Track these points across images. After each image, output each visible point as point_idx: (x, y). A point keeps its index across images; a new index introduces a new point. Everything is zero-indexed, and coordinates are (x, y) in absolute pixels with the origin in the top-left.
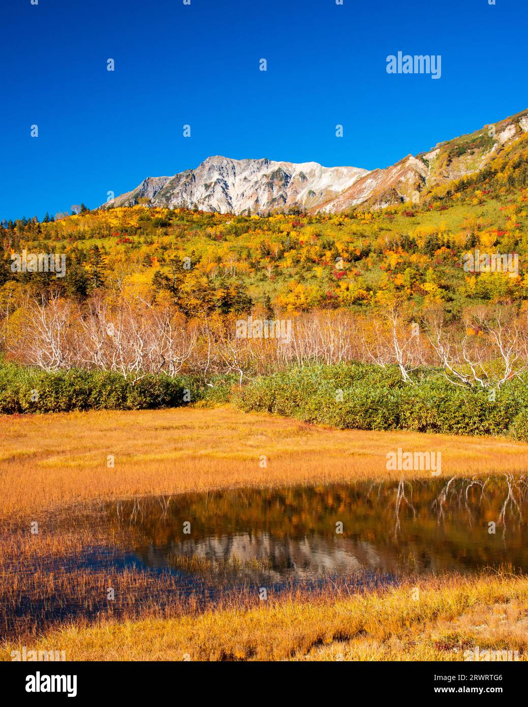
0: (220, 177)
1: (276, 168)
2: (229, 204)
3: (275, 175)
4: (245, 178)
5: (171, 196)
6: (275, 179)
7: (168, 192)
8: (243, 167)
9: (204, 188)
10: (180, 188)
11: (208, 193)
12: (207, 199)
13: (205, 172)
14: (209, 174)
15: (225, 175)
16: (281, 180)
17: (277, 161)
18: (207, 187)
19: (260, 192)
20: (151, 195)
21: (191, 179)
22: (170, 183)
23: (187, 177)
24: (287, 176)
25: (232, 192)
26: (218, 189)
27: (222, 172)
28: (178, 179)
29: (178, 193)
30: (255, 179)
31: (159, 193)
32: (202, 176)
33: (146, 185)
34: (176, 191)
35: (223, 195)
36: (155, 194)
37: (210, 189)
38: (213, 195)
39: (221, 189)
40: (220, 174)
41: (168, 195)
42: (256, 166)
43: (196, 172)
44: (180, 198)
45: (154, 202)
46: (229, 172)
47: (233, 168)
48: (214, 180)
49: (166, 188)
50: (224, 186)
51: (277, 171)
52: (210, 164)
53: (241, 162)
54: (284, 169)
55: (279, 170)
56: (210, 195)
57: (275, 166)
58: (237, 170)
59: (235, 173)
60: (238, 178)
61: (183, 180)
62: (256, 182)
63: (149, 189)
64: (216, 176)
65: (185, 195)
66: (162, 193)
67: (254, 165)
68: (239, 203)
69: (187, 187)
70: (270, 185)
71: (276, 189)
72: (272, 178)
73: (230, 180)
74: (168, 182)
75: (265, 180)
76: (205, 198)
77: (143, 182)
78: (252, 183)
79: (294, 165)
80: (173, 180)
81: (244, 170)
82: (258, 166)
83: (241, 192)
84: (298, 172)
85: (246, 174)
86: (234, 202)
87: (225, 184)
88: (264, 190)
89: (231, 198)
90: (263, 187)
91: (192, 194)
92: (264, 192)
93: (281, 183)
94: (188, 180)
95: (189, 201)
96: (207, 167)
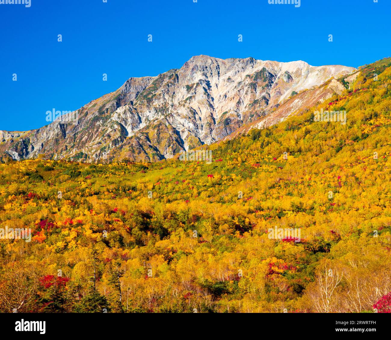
0: (203, 78)
1: (260, 68)
2: (211, 106)
3: (259, 75)
4: (229, 79)
5: (152, 97)
6: (259, 80)
7: (150, 93)
8: (227, 67)
9: (185, 89)
10: (162, 89)
11: (189, 95)
12: (188, 101)
13: (189, 72)
14: (192, 74)
15: (208, 75)
16: (265, 81)
17: (263, 60)
18: (189, 88)
19: (243, 93)
20: (134, 95)
21: (175, 80)
22: (153, 84)
23: (170, 77)
24: (272, 76)
25: (214, 92)
26: (200, 90)
27: (205, 71)
28: (162, 78)
29: (160, 95)
30: (239, 80)
31: (142, 94)
32: (185, 76)
33: (128, 85)
34: (158, 92)
35: (205, 97)
36: (137, 95)
37: (192, 91)
38: (194, 96)
39: (203, 91)
40: (204, 74)
41: (150, 96)
42: (241, 65)
43: (180, 72)
44: (161, 100)
45: (136, 104)
46: (213, 72)
47: (218, 67)
48: (196, 81)
49: (149, 89)
50: (207, 87)
51: (261, 71)
52: (194, 63)
53: (226, 61)
54: (269, 69)
55: (264, 70)
56: (191, 97)
57: (260, 65)
58: (222, 70)
59: (219, 73)
60: (221, 78)
61: (166, 80)
62: (240, 83)
63: (132, 90)
64: (198, 76)
65: (167, 97)
66: (145, 94)
67: (239, 65)
68: (221, 105)
69: (170, 89)
70: (254, 86)
71: (259, 89)
72: (256, 79)
73: (213, 81)
74: (151, 82)
75: (248, 81)
76: (187, 99)
77: (126, 83)
78: (235, 84)
79: (280, 64)
80: (157, 80)
81: (229, 70)
82: (243, 65)
83: (224, 93)
84: (283, 71)
85: (230, 74)
86: (216, 104)
87: (208, 84)
88: (247, 91)
89: (213, 99)
90: (246, 88)
91: (173, 95)
92: (246, 94)
93: (264, 84)
94: (172, 81)
95: (170, 103)
96: (191, 67)
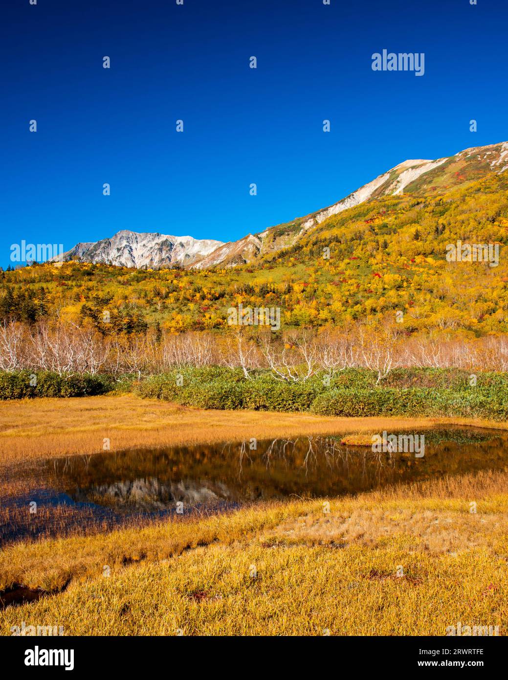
0: (128, 244)
1: (164, 239)
2: (133, 261)
3: (164, 243)
4: (144, 245)
5: (94, 255)
6: (164, 246)
7: (92, 253)
8: (142, 238)
9: (116, 250)
10: (100, 250)
11: (119, 254)
12: (118, 258)
13: (118, 240)
14: (120, 241)
15: (130, 242)
16: (168, 247)
17: (165, 235)
18: (119, 250)
19: (154, 254)
20: (81, 254)
21: (108, 245)
22: (94, 247)
23: (105, 243)
24: (172, 244)
25: (135, 253)
26: (126, 251)
27: (129, 240)
28: (99, 244)
29: (99, 254)
30: (151, 246)
31: (86, 253)
32: (115, 243)
33: (77, 247)
34: (98, 252)
35: (129, 256)
36: (83, 254)
37: (121, 252)
38: (122, 255)
39: (128, 252)
40: (127, 242)
41: (92, 254)
42: (151, 237)
43: (112, 240)
44: (100, 257)
45: (83, 259)
46: (134, 241)
47: (136, 238)
48: (123, 245)
49: (91, 250)
50: (130, 250)
51: (165, 241)
52: (121, 235)
53: (141, 234)
54: (170, 240)
55: (167, 240)
56: (120, 255)
57: (164, 237)
58: (139, 239)
59: (137, 242)
60: (139, 245)
61: (103, 245)
62: (151, 248)
63: (80, 250)
64: (124, 243)
65: (103, 255)
66: (88, 253)
67: (150, 237)
68: (140, 261)
69: (105, 250)
70: (161, 250)
71: (164, 252)
72: (162, 245)
73: (134, 246)
74: (93, 246)
75: (157, 247)
76: (117, 257)
77: (75, 246)
78: (148, 248)
79: (176, 237)
80: (96, 245)
81: (143, 240)
82: (153, 237)
83: (142, 253)
84: (179, 242)
85: (144, 242)
86: (136, 260)
87: (131, 248)
88: (157, 253)
89: (134, 258)
90: (156, 251)
91: (108, 254)
92: (156, 254)
93: (168, 249)
94: (106, 245)
95: (106, 259)
96: (119, 238)
